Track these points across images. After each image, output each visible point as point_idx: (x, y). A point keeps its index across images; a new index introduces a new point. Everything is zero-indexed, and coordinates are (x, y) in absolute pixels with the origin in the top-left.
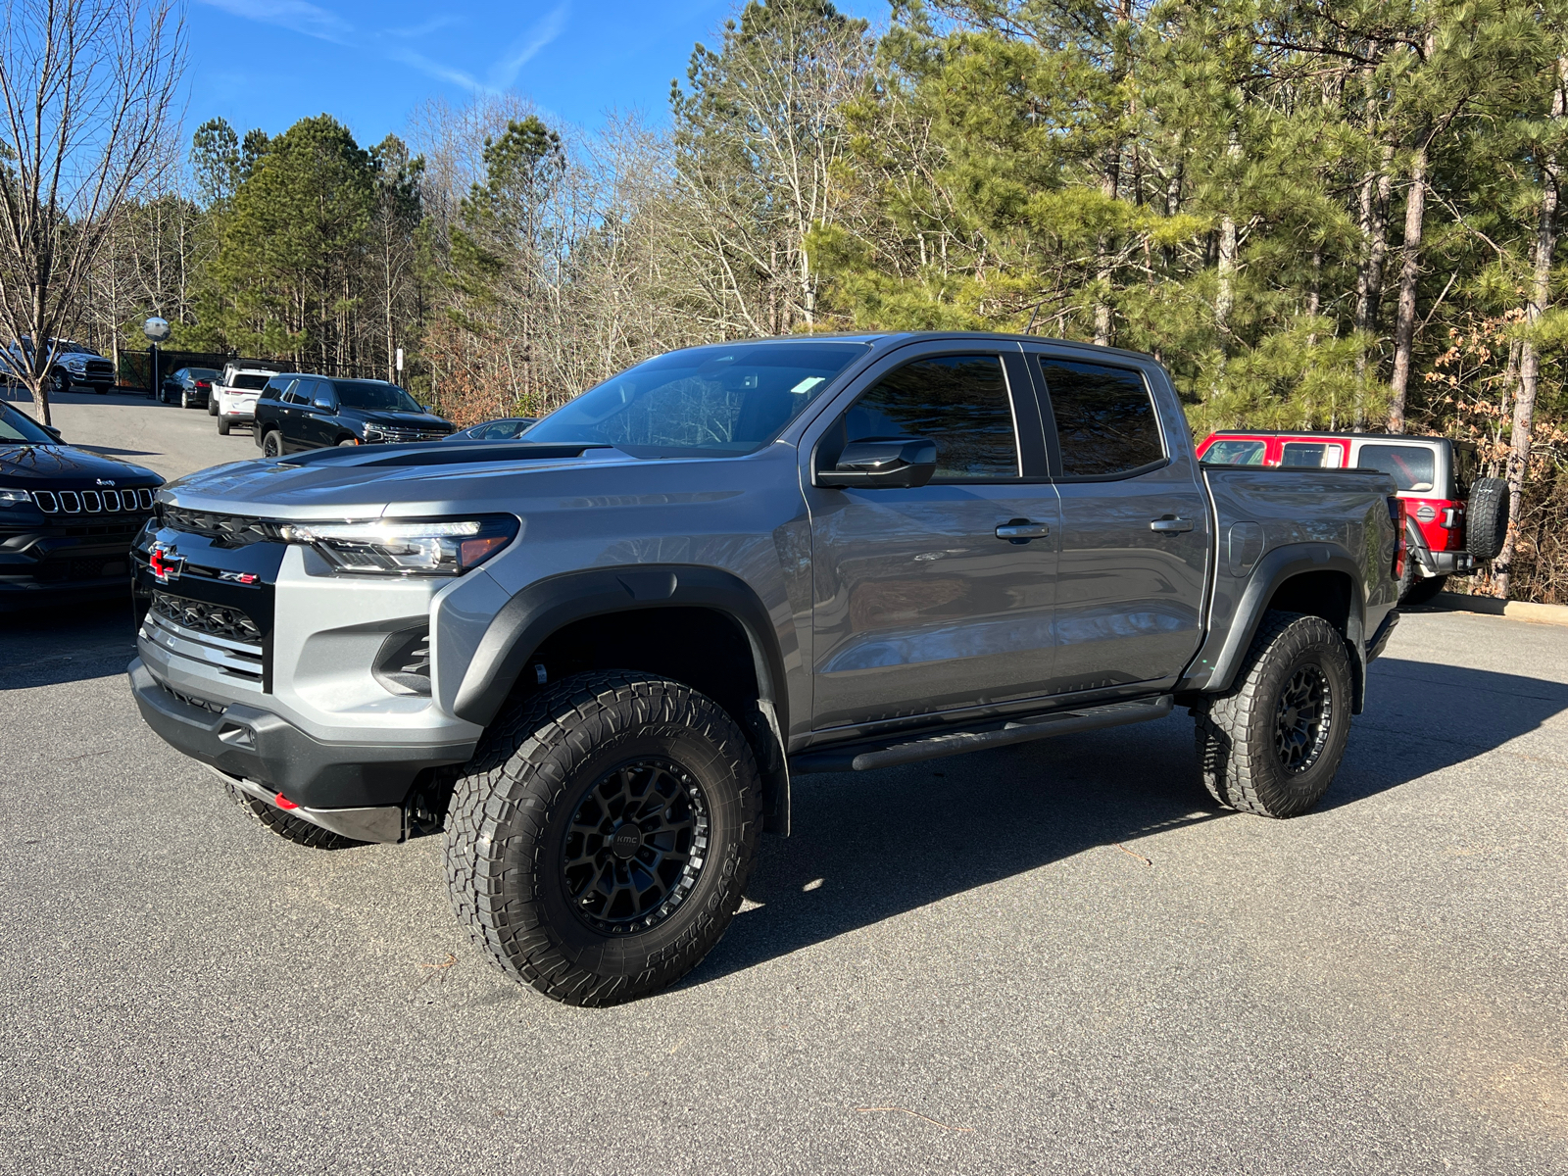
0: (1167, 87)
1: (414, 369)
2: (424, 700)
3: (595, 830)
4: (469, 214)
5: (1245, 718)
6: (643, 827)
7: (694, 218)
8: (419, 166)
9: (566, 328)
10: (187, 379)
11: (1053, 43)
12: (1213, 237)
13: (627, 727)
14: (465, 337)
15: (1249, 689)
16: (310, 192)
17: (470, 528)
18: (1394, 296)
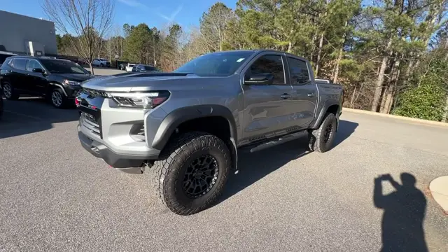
0: (284, 19)
1: (158, 65)
2: (144, 143)
3: (191, 173)
4: (167, 40)
5: (320, 134)
6: (202, 170)
7: (203, 40)
8: (159, 32)
9: (182, 58)
10: (122, 65)
11: (263, 11)
12: (288, 46)
13: (200, 148)
14: (167, 60)
15: (321, 128)
16: (141, 36)
17: (156, 95)
18: (317, 56)
